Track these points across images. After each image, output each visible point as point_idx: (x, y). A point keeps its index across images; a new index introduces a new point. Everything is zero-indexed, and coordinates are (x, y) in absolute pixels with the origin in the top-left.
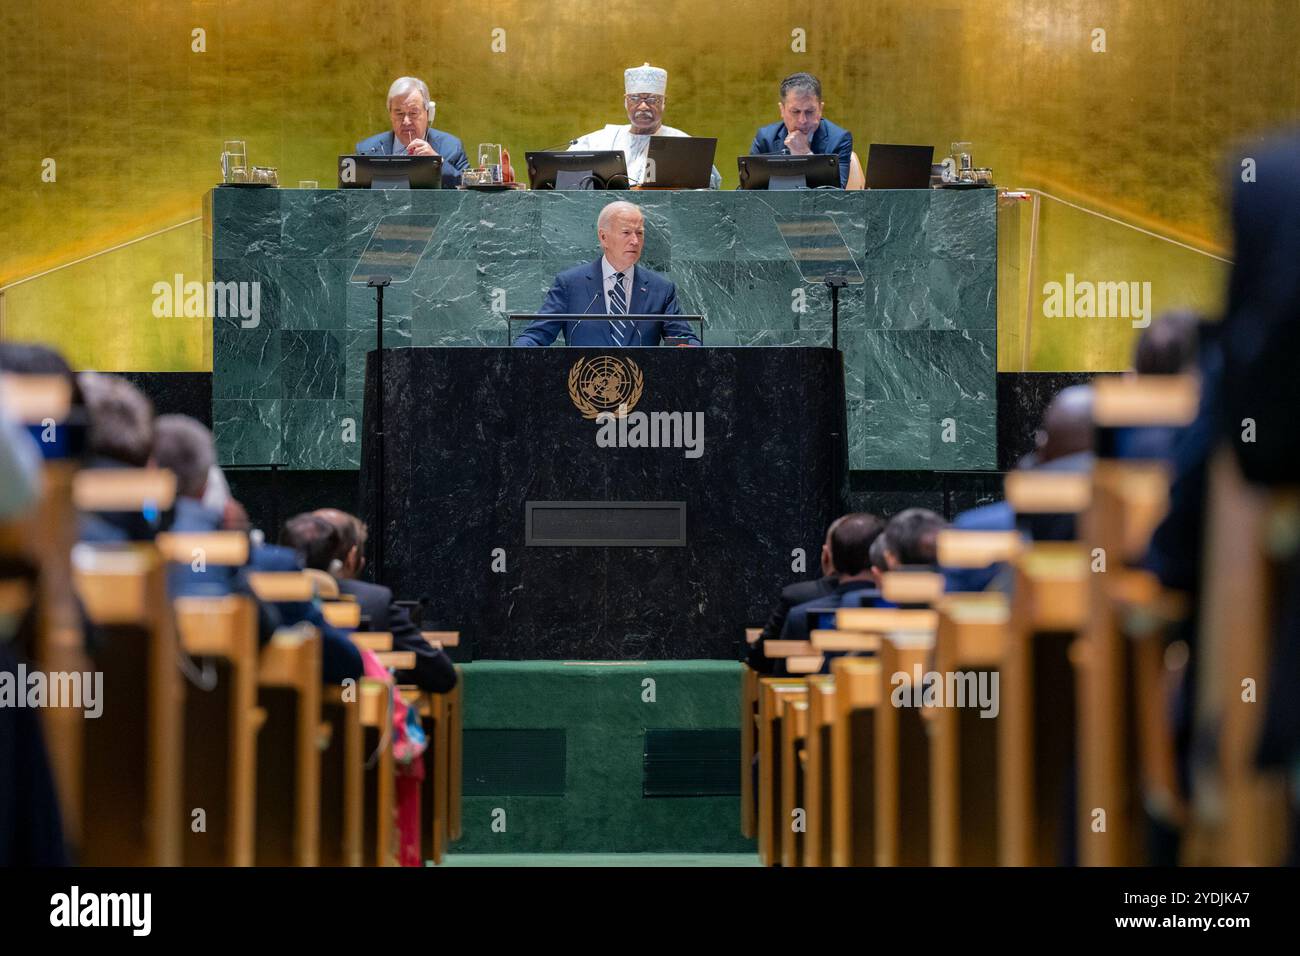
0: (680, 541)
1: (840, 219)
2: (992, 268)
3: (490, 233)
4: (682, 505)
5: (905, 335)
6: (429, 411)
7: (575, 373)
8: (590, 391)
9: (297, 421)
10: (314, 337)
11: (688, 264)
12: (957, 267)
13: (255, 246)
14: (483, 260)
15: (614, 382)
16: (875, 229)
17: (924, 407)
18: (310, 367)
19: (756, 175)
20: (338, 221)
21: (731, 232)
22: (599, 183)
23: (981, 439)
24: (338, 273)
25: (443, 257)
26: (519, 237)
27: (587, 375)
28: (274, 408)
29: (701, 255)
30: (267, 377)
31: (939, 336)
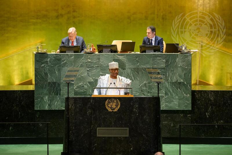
0: (128, 136)
1: (160, 59)
2: (191, 70)
3: (90, 62)
4: (128, 128)
5: (173, 83)
6: (78, 110)
7: (107, 102)
8: (110, 106)
9: (51, 100)
10: (54, 83)
11: (130, 68)
12: (183, 69)
13: (43, 65)
14: (88, 67)
15: (114, 104)
16: (167, 61)
17: (177, 97)
18: (54, 89)
19: (143, 49)
20: (59, 60)
21: (138, 62)
22: (112, 51)
23: (188, 104)
24: (59, 70)
25: (80, 67)
26: (95, 63)
27: (109, 103)
28: (47, 98)
29: (132, 67)
30: (45, 91)
31: (180, 83)
